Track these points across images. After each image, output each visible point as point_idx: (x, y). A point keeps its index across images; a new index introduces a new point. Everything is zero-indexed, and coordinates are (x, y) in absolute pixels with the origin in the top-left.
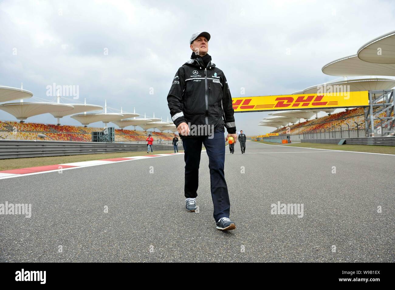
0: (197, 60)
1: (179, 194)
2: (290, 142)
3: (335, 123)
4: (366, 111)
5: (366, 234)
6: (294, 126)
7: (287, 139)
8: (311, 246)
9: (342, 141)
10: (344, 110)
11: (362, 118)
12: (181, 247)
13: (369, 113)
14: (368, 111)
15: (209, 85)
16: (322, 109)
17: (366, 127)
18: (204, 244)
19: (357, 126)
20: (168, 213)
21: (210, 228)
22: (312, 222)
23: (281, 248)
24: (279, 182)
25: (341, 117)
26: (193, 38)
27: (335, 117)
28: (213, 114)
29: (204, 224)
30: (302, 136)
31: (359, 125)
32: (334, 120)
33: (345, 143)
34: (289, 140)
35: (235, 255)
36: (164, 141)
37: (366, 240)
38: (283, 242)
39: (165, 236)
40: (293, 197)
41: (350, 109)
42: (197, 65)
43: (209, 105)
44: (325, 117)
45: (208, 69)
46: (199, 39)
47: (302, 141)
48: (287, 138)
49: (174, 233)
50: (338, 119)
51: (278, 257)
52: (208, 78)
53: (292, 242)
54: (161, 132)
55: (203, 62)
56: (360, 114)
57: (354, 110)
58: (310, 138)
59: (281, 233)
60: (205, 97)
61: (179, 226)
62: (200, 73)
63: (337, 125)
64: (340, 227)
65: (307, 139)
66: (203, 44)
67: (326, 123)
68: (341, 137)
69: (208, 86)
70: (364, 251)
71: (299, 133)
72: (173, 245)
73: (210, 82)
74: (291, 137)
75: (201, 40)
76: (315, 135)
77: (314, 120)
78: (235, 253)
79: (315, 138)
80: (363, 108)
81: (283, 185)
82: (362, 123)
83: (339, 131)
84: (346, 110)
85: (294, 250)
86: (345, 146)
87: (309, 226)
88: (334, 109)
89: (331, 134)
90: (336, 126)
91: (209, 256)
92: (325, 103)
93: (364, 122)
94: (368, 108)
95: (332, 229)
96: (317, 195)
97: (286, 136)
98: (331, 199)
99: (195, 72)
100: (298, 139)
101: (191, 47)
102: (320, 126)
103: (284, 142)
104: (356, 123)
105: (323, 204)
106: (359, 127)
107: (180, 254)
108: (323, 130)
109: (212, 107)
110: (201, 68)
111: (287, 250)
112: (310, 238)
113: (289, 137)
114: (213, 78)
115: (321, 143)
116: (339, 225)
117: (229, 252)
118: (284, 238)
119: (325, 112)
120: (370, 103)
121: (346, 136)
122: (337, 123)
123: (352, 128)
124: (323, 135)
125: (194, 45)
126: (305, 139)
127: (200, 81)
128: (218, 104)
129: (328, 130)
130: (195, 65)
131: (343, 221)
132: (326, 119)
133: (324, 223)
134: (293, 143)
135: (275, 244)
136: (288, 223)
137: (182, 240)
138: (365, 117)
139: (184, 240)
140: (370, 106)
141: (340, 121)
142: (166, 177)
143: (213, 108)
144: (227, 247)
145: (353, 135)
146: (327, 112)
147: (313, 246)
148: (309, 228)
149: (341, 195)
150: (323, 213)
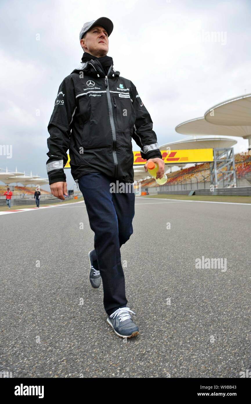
0: (93, 62)
1: (41, 248)
2: (148, 194)
3: (186, 176)
4: (211, 166)
5: (206, 273)
6: (151, 179)
7: (146, 192)
8: (161, 288)
9: (192, 192)
10: (193, 165)
11: (208, 172)
12: (41, 301)
13: (213, 168)
14: (212, 165)
15: (113, 101)
16: (175, 165)
17: (212, 179)
18: (64, 295)
19: (204, 179)
20: (29, 268)
21: (71, 279)
22: (163, 266)
23: (135, 293)
24: (137, 231)
25: (191, 171)
26: (85, 29)
27: (186, 171)
28: (123, 146)
29: (64, 276)
30: (159, 188)
31: (206, 178)
32: (185, 173)
33: (194, 194)
34: (147, 192)
35: (93, 303)
36: (27, 195)
37: (206, 278)
38: (137, 287)
39: (24, 292)
40: (148, 245)
41: (198, 164)
42: (92, 70)
43: (118, 133)
44: (178, 171)
45: (110, 77)
46: (96, 30)
47: (159, 193)
48: (146, 190)
49: (34, 288)
50: (189, 173)
51: (133, 300)
52: (111, 91)
53: (145, 285)
54: (24, 186)
55: (101, 66)
56: (207, 169)
57: (202, 165)
58: (165, 190)
59: (136, 278)
60: (109, 121)
61: (40, 280)
62: (98, 84)
63: (188, 178)
64: (186, 268)
65: (163, 191)
66: (102, 37)
67: (178, 176)
68: (191, 189)
69: (113, 103)
70: (204, 287)
71: (156, 186)
72: (33, 300)
73: (115, 97)
74: (149, 189)
75: (98, 32)
76: (170, 187)
77: (169, 174)
78: (93, 301)
79: (170, 190)
80: (209, 164)
81: (140, 234)
82: (208, 177)
83: (189, 184)
84: (196, 165)
85: (146, 293)
86: (194, 197)
87: (160, 270)
88: (185, 164)
89: (183, 186)
90: (187, 180)
91: (68, 306)
92: (177, 159)
93: (210, 176)
94: (213, 163)
95: (179, 271)
96: (168, 241)
97: (145, 188)
98: (180, 244)
99: (90, 83)
100: (155, 191)
101: (82, 43)
102: (174, 179)
103: (143, 194)
104: (203, 176)
105: (173, 249)
106: (205, 180)
107: (40, 308)
108: (176, 183)
109: (122, 135)
110: (98, 76)
111: (140, 293)
112: (161, 281)
113: (147, 189)
114: (118, 91)
115: (175, 194)
116: (185, 267)
117: (88, 301)
118: (138, 283)
119: (178, 167)
120: (214, 159)
121: (195, 188)
122: (188, 177)
123: (200, 180)
124: (176, 187)
125: (87, 40)
126: (161, 191)
127: (99, 95)
128: (129, 130)
129: (180, 183)
130: (89, 72)
131: (188, 263)
132: (179, 173)
133: (173, 266)
134: (151, 195)
135: (130, 289)
136: (142, 269)
137: (42, 294)
138: (210, 171)
139: (44, 294)
140: (214, 162)
141: (190, 175)
142: (28, 232)
143: (123, 137)
144: (86, 297)
145: (201, 187)
146: (179, 167)
147: (163, 287)
148: (161, 272)
149: (189, 240)
150: (173, 257)
